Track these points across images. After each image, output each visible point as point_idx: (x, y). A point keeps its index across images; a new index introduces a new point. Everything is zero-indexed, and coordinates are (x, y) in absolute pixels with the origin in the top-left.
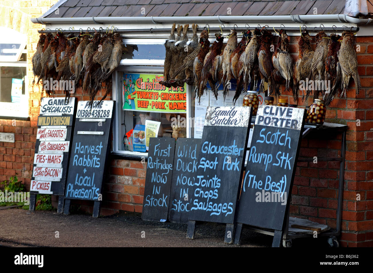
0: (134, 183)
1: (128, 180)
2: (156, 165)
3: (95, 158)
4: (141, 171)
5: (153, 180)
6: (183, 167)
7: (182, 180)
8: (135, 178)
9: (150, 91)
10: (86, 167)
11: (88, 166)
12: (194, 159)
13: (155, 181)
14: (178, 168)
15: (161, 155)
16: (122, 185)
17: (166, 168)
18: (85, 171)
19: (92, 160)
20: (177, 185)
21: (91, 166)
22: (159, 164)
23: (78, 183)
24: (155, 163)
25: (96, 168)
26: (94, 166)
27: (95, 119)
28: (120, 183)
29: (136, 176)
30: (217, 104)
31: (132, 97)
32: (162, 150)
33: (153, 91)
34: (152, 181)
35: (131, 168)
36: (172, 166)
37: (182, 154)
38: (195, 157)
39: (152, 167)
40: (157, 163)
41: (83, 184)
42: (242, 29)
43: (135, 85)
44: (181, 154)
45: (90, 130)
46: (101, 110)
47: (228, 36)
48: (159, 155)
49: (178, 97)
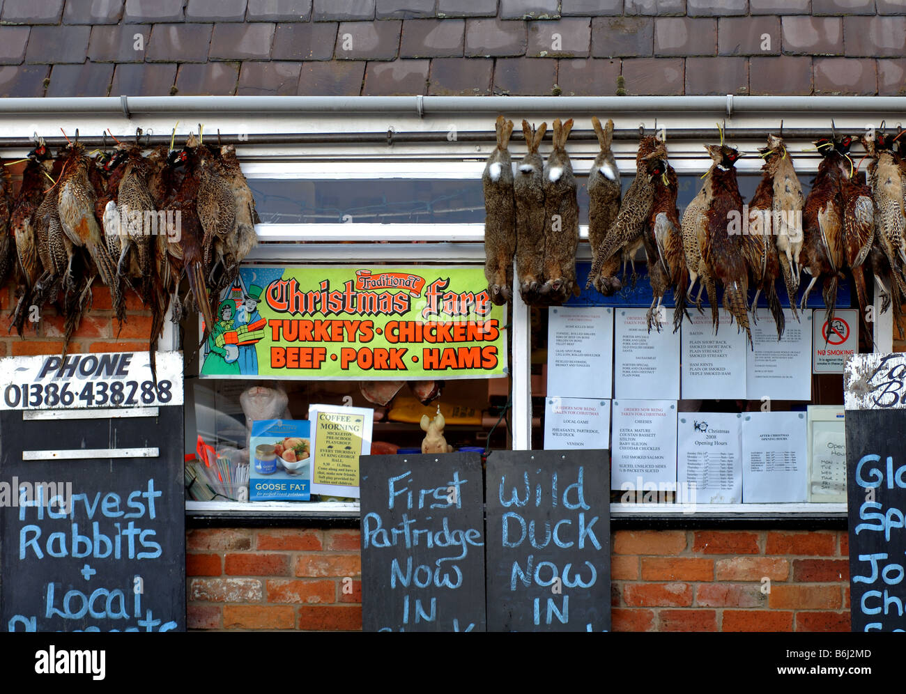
0: (274, 595)
1: (245, 589)
2: (401, 537)
3: (131, 531)
4: (312, 557)
5: (398, 581)
6: (532, 536)
7: (533, 573)
8: (276, 582)
9: (332, 317)
10: (90, 560)
11: (97, 554)
12: (581, 510)
13: (405, 582)
14: (510, 539)
15: (421, 505)
16: (215, 605)
17: (451, 541)
18: (88, 572)
19: (118, 539)
20: (513, 588)
21: (118, 555)
22: (416, 532)
23: (62, 610)
24: (395, 531)
25: (143, 559)
26: (131, 555)
27: (106, 411)
28: (202, 599)
29: (283, 573)
30: (652, 348)
31: (245, 337)
32: (423, 492)
33: (344, 316)
34: (393, 585)
35: (257, 553)
36: (478, 535)
37: (521, 498)
38: (583, 504)
39: (387, 543)
40: (407, 531)
41: (88, 614)
42: (813, 132)
43: (260, 301)
44: (515, 499)
45: (83, 445)
46: (124, 380)
47: (762, 152)
48: (410, 505)
49: (463, 331)
